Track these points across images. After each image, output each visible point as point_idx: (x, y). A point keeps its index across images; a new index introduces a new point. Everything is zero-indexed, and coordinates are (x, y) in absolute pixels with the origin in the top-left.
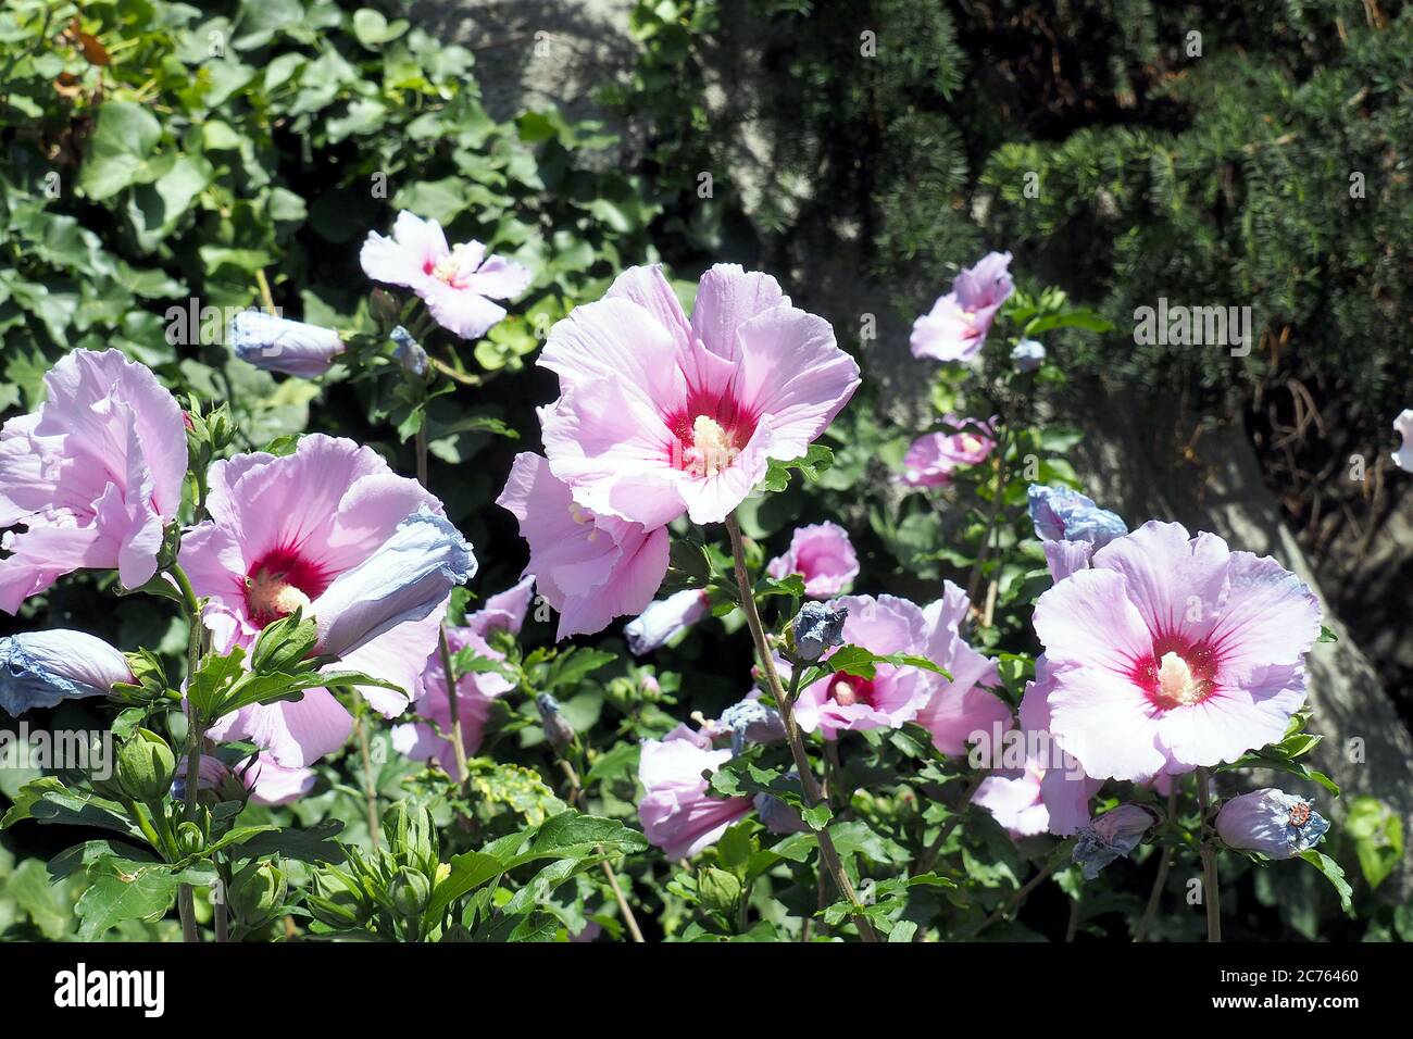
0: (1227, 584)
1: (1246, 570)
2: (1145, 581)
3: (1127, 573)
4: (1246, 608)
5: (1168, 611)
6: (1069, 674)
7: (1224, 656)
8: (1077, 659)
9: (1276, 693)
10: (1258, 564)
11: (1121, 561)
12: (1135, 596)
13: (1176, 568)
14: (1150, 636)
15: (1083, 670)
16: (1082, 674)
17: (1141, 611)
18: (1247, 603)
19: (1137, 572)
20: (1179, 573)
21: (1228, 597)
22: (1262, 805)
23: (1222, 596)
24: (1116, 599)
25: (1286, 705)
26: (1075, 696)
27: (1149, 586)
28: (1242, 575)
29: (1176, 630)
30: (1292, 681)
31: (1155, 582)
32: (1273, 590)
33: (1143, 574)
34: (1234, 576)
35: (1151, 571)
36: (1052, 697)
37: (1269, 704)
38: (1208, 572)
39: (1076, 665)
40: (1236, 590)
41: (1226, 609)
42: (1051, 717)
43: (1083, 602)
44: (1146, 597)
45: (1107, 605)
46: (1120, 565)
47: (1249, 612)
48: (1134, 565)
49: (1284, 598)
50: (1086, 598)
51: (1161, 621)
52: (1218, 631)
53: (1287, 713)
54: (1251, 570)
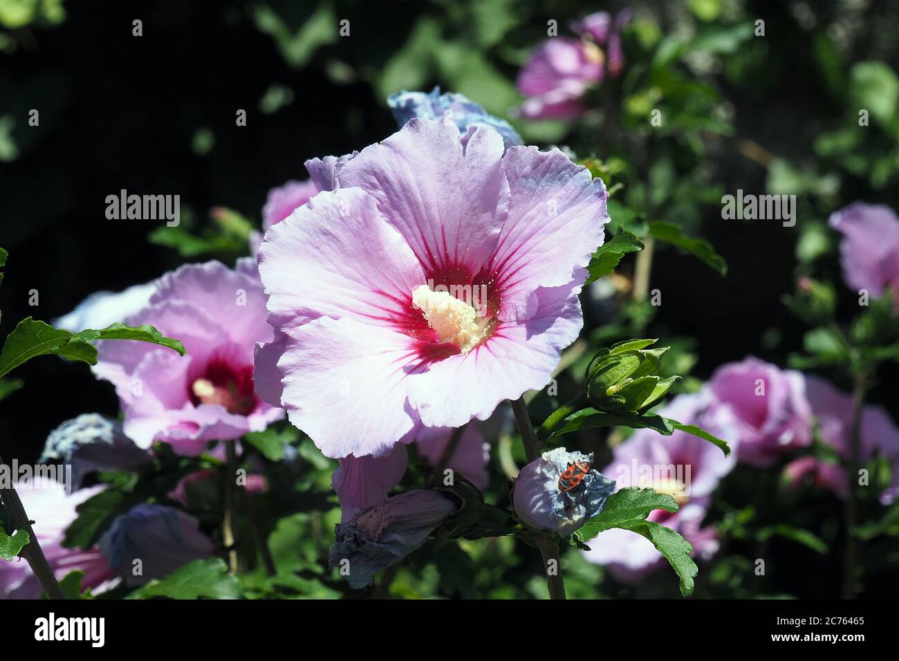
0: (507, 189)
1: (528, 169)
2: (407, 198)
3: (387, 191)
4: (532, 219)
5: (439, 234)
6: (305, 328)
7: (508, 283)
8: (314, 306)
9: (550, 324)
10: (542, 160)
11: (375, 174)
12: (399, 219)
13: (445, 176)
14: (420, 268)
15: (322, 321)
16: (319, 326)
17: (406, 236)
18: (532, 212)
19: (397, 187)
20: (448, 182)
21: (510, 207)
22: (538, 470)
23: (502, 207)
24: (367, 223)
25: (557, 338)
26: (313, 356)
27: (412, 204)
28: (526, 177)
29: (452, 257)
30: (566, 307)
31: (419, 197)
32: (562, 192)
33: (405, 189)
34: (514, 179)
35: (413, 185)
36: (284, 360)
37: (540, 340)
38: (480, 176)
39: (313, 315)
40: (518, 196)
41: (509, 223)
42: (282, 386)
43: (326, 233)
44: (411, 219)
45: (357, 234)
46: (374, 180)
47: (534, 224)
48: (392, 178)
49: (574, 202)
50: (328, 228)
51: (432, 247)
52: (500, 253)
53: (557, 349)
54: (535, 167)
